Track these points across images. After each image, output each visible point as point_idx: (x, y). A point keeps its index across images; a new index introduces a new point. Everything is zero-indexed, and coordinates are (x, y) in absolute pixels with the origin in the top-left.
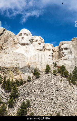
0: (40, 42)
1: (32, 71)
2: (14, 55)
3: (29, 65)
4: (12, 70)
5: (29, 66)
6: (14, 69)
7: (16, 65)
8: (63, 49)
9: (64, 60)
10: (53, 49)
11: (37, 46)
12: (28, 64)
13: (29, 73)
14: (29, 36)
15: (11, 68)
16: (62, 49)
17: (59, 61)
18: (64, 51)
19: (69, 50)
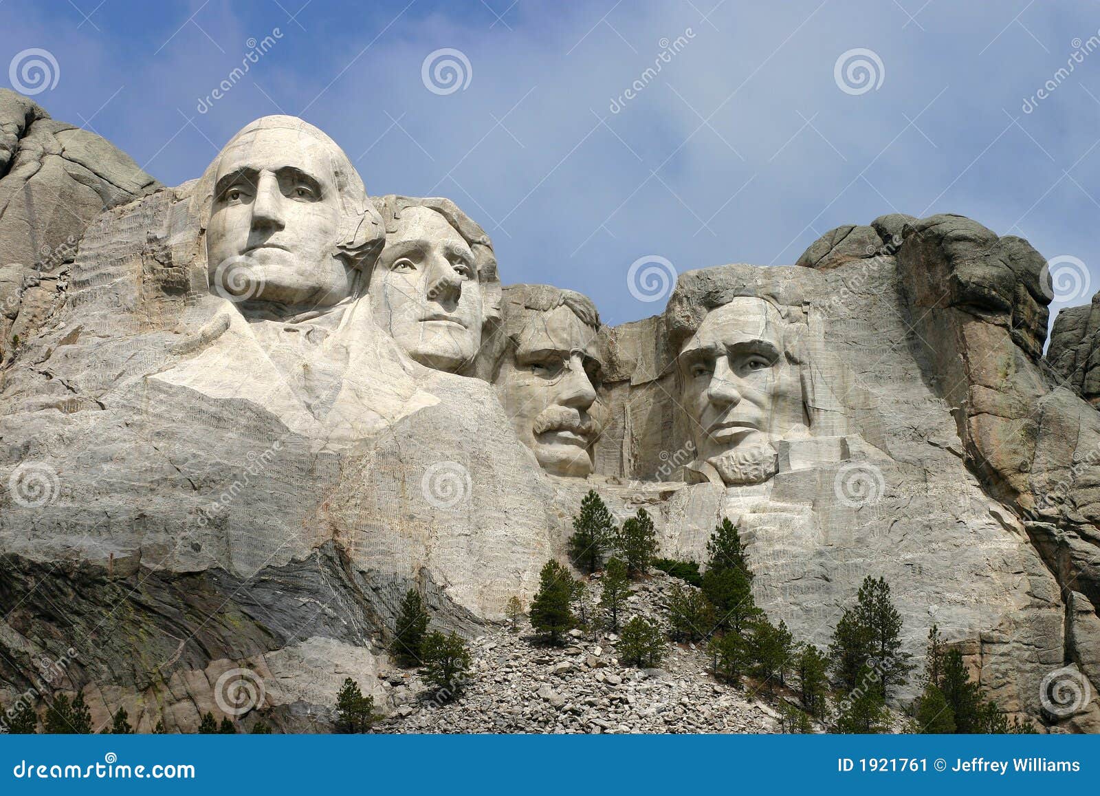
0: (449, 272)
1: (370, 613)
2: (163, 426)
3: (343, 540)
4: (144, 598)
5: (341, 551)
6: (173, 591)
7: (197, 548)
8: (722, 363)
9: (728, 483)
10: (592, 352)
11: (420, 313)
12: (324, 531)
13: (342, 639)
14: (335, 199)
15: (142, 581)
16: (705, 361)
17: (666, 495)
18: (723, 380)
19: (784, 376)
